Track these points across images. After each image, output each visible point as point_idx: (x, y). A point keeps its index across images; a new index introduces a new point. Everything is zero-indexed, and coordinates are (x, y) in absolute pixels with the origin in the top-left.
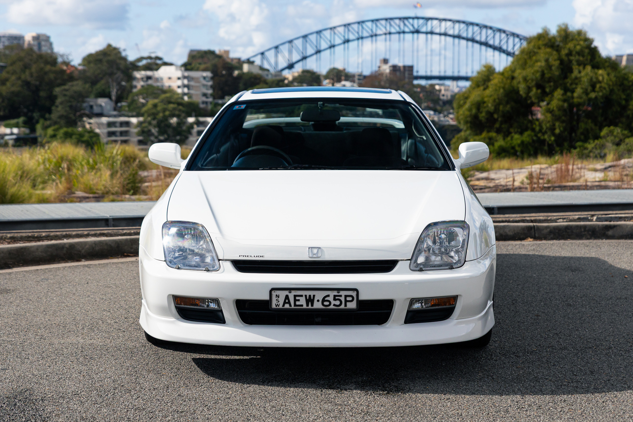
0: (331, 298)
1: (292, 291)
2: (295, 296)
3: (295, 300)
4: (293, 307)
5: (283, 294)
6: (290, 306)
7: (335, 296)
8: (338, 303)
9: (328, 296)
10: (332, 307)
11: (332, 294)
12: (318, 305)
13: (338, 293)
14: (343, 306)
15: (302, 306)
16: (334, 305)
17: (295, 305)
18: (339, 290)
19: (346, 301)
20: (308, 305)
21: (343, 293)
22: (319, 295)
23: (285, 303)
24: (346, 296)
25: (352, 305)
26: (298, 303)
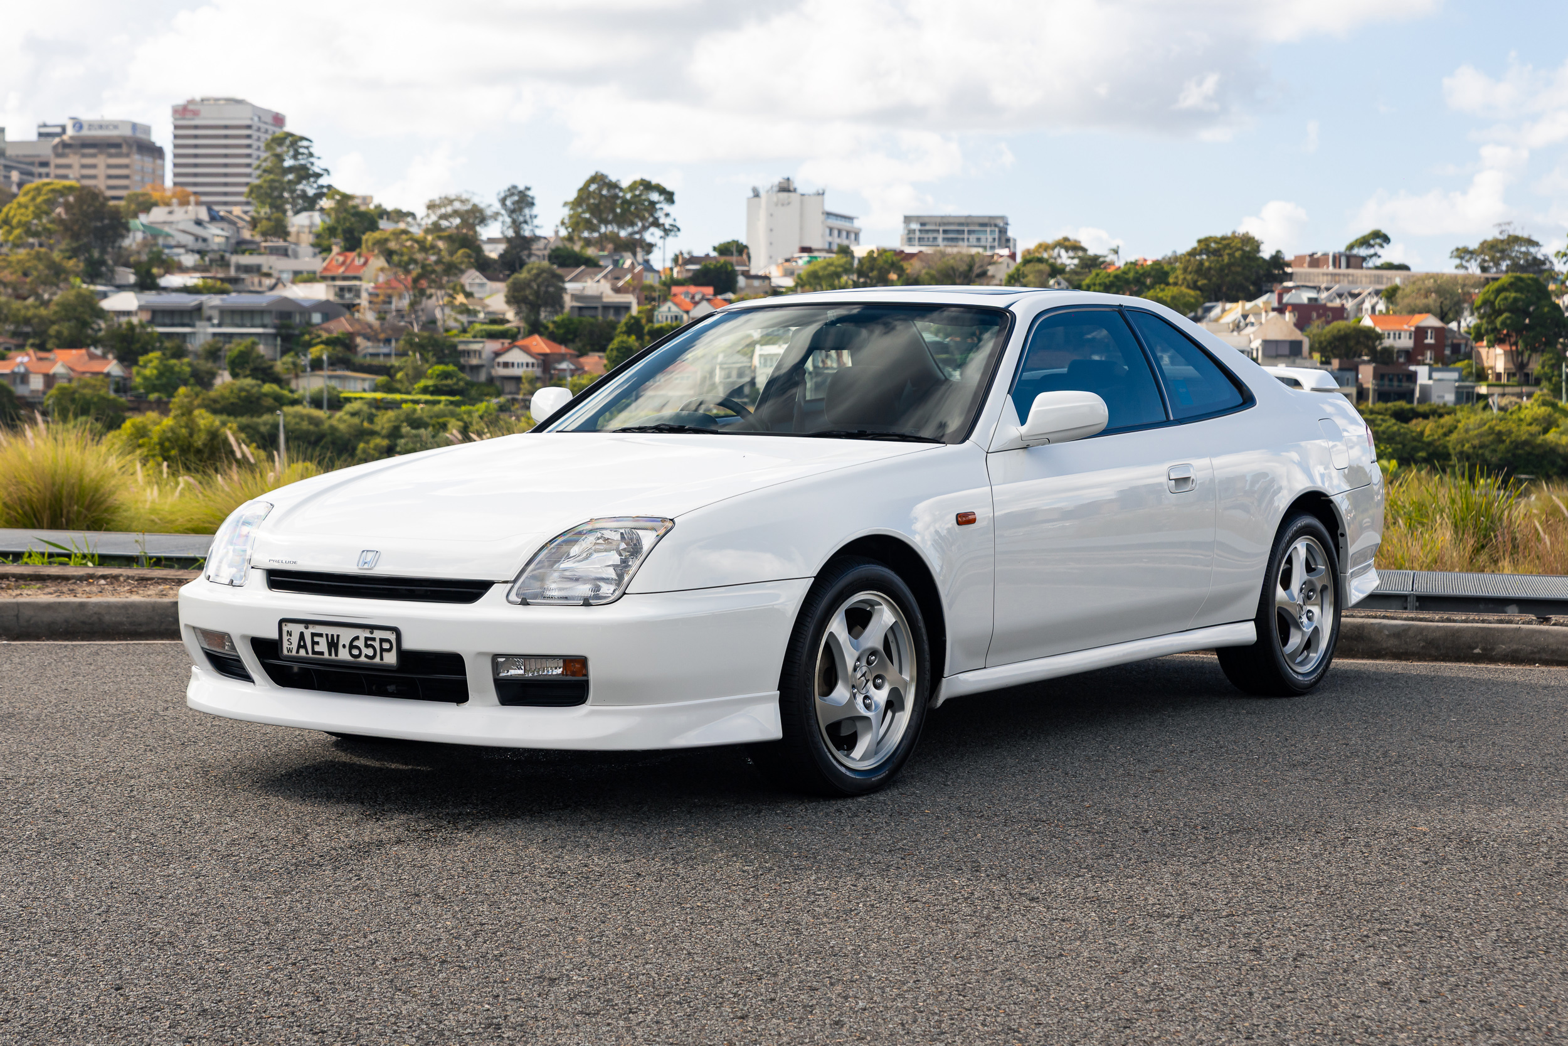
0: (360, 643)
1: (310, 626)
2: (313, 635)
3: (314, 643)
4: (310, 654)
5: (297, 629)
6: (307, 653)
7: (367, 639)
8: (370, 652)
9: (357, 638)
10: (363, 659)
11: (363, 634)
12: (344, 655)
13: (372, 633)
14: (377, 660)
15: (322, 653)
16: (366, 656)
17: (314, 652)
18: (372, 628)
19: (382, 650)
20: (330, 654)
21: (378, 634)
22: (346, 636)
23: (299, 647)
24: (382, 640)
25: (391, 658)
26: (317, 648)
